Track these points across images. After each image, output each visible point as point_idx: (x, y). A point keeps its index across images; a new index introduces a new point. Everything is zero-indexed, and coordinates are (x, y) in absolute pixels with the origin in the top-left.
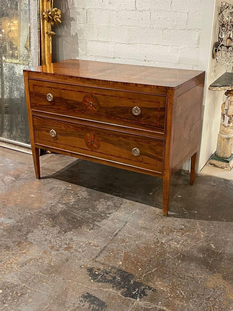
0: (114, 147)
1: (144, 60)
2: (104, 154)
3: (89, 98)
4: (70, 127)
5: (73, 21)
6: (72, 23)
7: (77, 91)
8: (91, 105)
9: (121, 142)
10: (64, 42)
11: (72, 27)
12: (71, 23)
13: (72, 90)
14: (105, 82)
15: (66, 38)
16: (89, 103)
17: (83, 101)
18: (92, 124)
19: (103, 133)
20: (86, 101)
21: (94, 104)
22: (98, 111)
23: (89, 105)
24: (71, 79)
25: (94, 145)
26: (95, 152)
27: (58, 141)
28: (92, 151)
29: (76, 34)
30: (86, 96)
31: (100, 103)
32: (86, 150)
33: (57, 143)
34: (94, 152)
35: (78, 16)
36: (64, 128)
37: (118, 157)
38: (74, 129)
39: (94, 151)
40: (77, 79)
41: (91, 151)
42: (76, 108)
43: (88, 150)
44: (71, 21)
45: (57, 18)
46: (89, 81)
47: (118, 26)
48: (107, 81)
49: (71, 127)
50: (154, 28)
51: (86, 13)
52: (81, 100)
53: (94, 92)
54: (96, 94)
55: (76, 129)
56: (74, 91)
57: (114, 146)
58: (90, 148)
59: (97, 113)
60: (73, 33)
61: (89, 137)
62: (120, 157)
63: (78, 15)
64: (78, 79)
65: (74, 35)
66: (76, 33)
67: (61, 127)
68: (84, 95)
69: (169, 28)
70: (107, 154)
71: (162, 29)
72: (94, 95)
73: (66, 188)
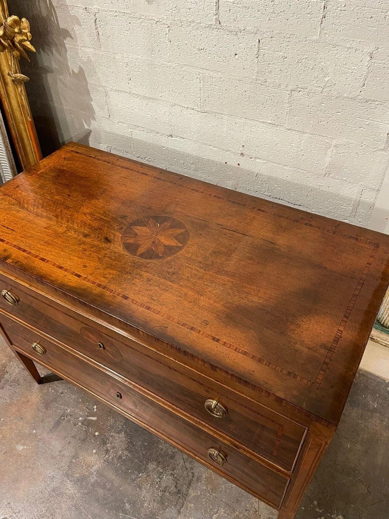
1: (240, 152)
3: (93, 334)
5: (68, 39)
6: (67, 42)
10: (60, 84)
11: (68, 53)
12: (65, 41)
15: (61, 77)
17: (81, 332)
20: (89, 337)
22: (120, 363)
29: (81, 70)
30: (86, 329)
31: (122, 354)
35: (76, 28)
42: (69, 336)
43: (112, 400)
44: (65, 38)
45: (25, 40)
47: (174, 65)
49: (69, 356)
50: (267, 84)
51: (93, 21)
52: (76, 330)
54: (108, 336)
58: (115, 400)
60: (74, 67)
63: (76, 26)
65: (76, 71)
66: (80, 68)
68: (81, 325)
69: (309, 88)
71: (290, 88)
72: (104, 335)
73: (85, 419)
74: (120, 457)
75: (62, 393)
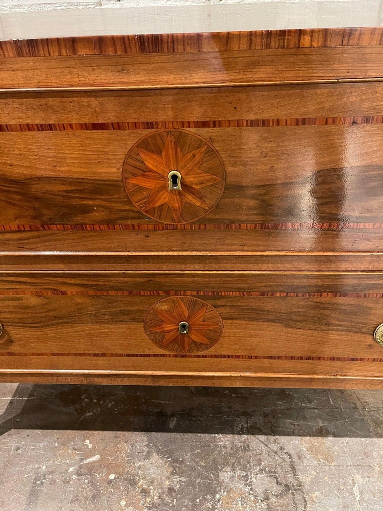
0: (290, 330)
2: (238, 357)
3: (159, 153)
4: (64, 293)
7: (85, 127)
8: (179, 187)
9: (321, 312)
13: (51, 127)
14: (268, 46)
16: (162, 177)
17: (124, 171)
18: (183, 267)
19: (239, 290)
20: (146, 172)
21: (190, 179)
22: (218, 207)
23: (164, 187)
24: (30, 62)
25: (193, 337)
26: (199, 356)
27: (15, 348)
28: (183, 356)
30: (144, 145)
31: (229, 169)
32: (158, 356)
33: (11, 354)
34: (190, 359)
36: (34, 301)
37: (301, 358)
38: (89, 296)
39: (190, 356)
40: (74, 51)
41: (176, 356)
42: (85, 210)
43: (163, 356)
46: (157, 58)
48: (283, 33)
49: (69, 290)
52: (112, 171)
53: (196, 113)
54: (205, 124)
55: (99, 293)
56: (63, 127)
57: (288, 326)
58: (171, 350)
59: (211, 216)
61: (168, 312)
62: (309, 358)
64: (83, 52)
67: (18, 299)
68: (131, 139)
70: (250, 357)
72: (193, 130)
73: (81, 467)
74: (171, 489)
75: (18, 449)
